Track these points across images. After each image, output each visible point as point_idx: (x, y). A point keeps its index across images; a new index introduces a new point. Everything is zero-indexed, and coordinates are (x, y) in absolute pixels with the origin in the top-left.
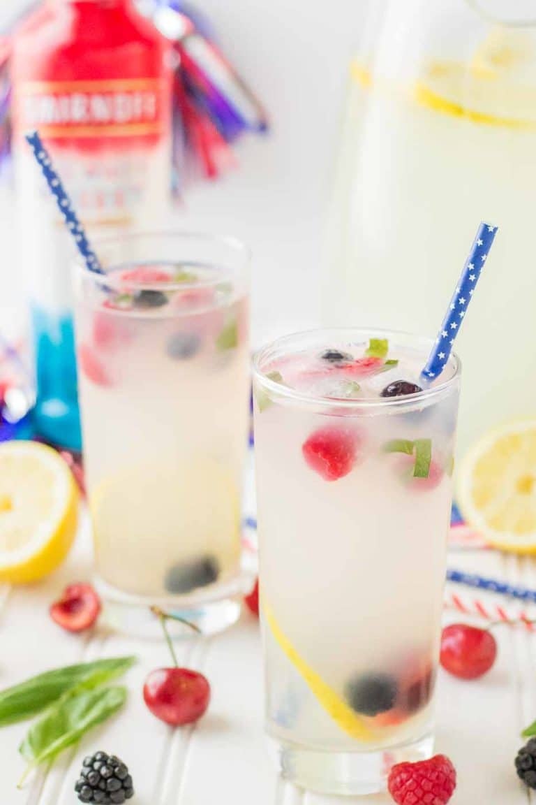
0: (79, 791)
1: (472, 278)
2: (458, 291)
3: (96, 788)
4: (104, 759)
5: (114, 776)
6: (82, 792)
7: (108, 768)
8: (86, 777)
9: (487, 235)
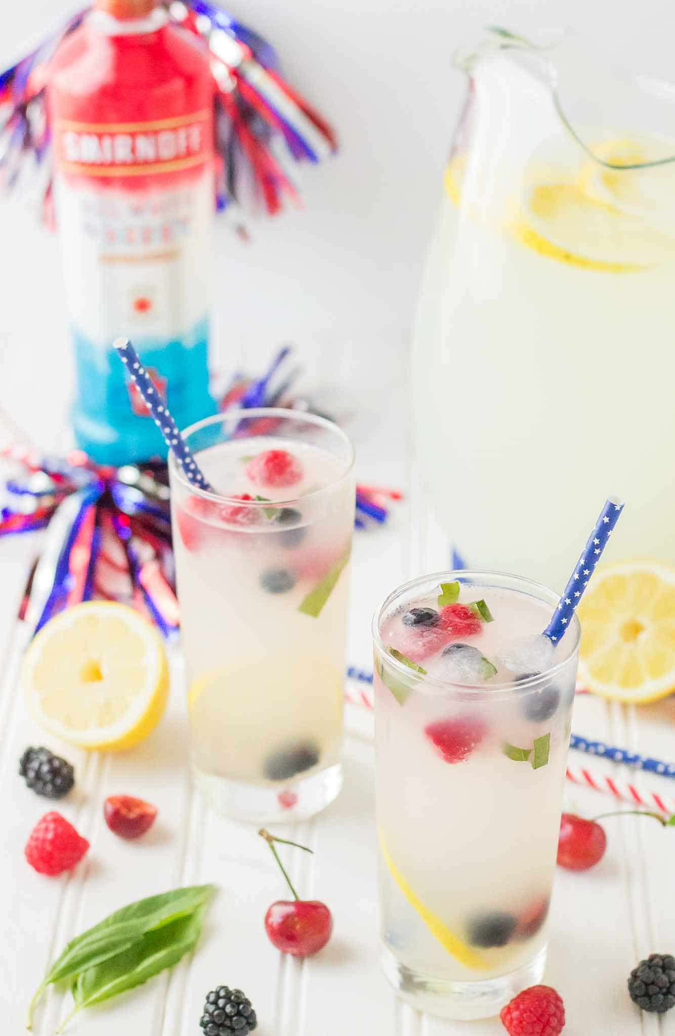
0: (205, 1028)
1: (597, 551)
2: (582, 562)
3: (222, 1025)
4: (228, 996)
5: (239, 1013)
6: (208, 1029)
7: (233, 1007)
8: (211, 1015)
9: (613, 513)
